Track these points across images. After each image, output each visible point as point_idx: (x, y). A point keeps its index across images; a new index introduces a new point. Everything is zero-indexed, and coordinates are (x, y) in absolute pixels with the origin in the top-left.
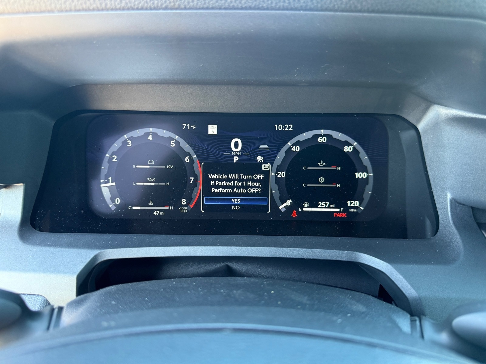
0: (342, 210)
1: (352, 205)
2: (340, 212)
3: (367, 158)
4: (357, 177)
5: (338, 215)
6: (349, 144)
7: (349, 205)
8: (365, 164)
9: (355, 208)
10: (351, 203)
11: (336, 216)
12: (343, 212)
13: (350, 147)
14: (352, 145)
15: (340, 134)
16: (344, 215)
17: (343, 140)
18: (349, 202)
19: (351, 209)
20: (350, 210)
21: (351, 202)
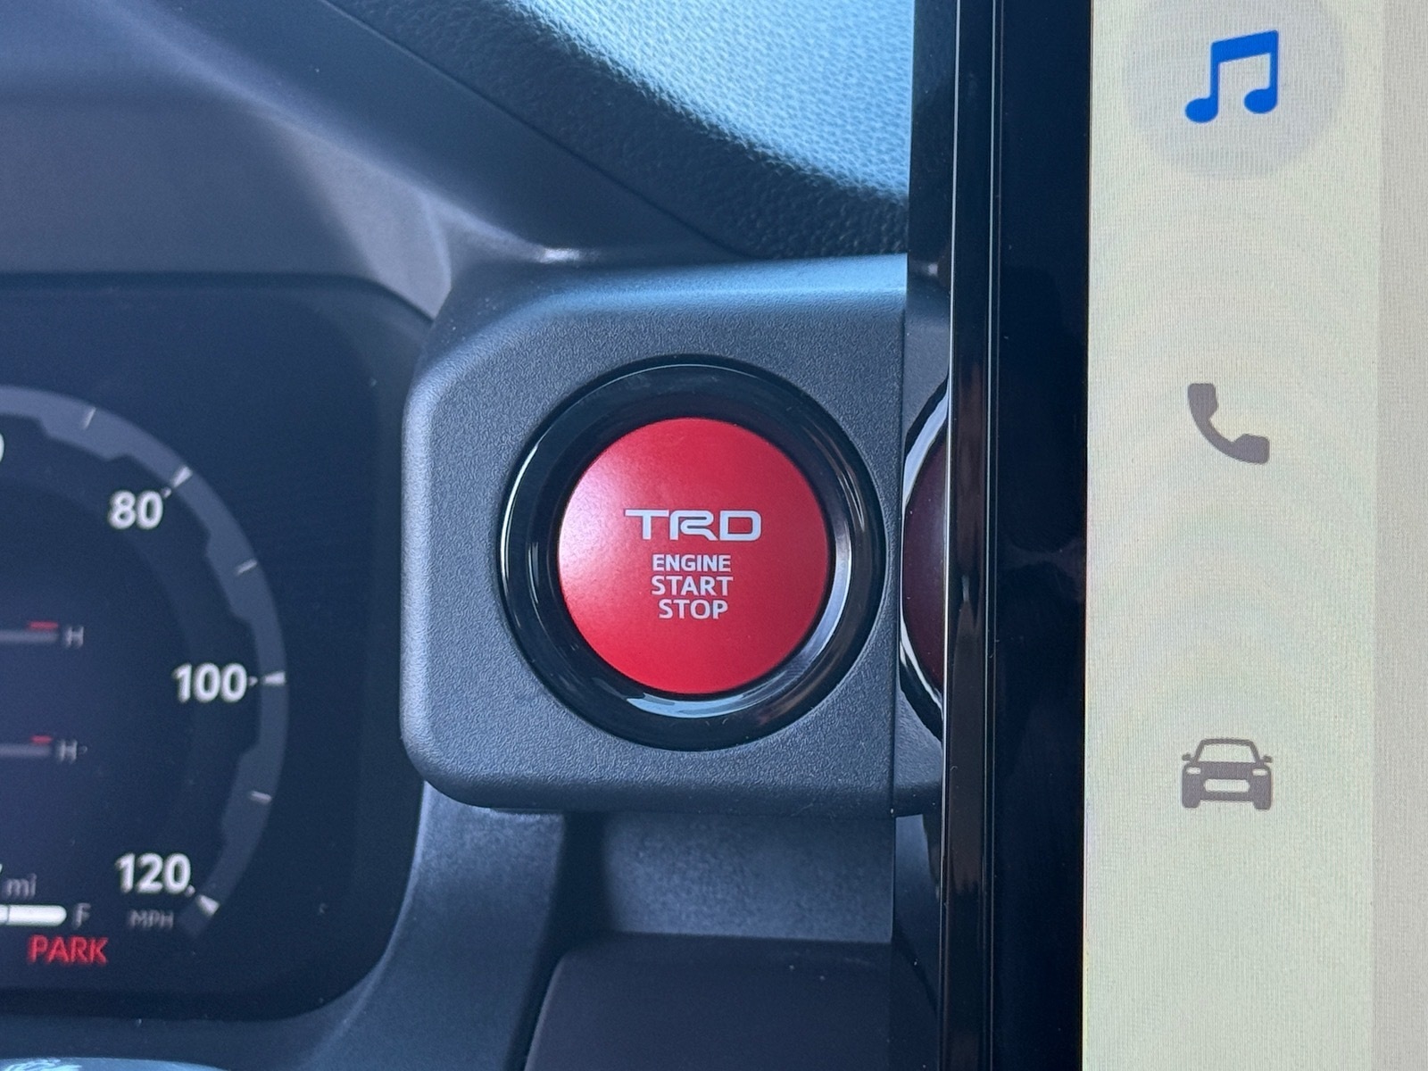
0: (81, 914)
1: (147, 885)
2: (64, 929)
3: (250, 571)
4: (185, 694)
5: (58, 951)
6: (140, 481)
7: (128, 882)
8: (239, 606)
9: (163, 900)
10: (140, 873)
11: (41, 957)
12: (88, 930)
13: (150, 496)
14: (157, 486)
15: (91, 413)
16: (95, 951)
17: (108, 451)
18: (127, 862)
19: (139, 910)
20: (135, 917)
21: (147, 859)
